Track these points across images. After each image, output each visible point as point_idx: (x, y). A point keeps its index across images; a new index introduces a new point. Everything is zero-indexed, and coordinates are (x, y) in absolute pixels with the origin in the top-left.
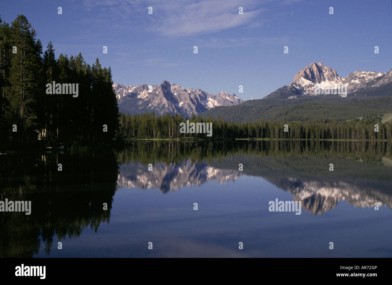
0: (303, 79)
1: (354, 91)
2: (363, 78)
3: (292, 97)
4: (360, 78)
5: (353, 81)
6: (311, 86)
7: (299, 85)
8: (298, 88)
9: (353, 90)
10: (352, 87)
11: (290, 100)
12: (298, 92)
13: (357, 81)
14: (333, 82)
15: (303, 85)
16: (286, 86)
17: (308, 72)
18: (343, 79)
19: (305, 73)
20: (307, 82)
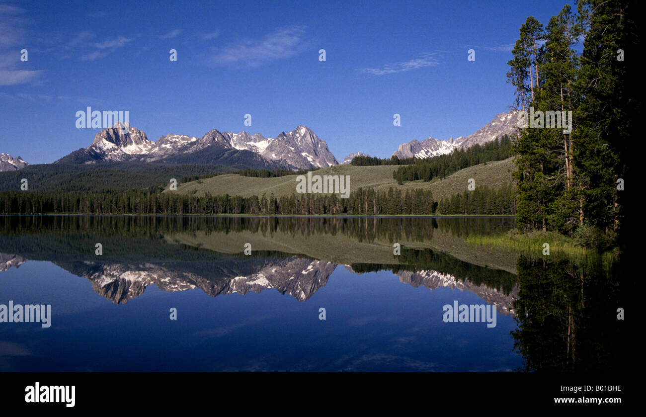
0: (105, 141)
1: (164, 157)
2: (175, 142)
3: (89, 162)
4: (171, 143)
5: (163, 146)
6: (114, 149)
7: (100, 149)
8: (98, 151)
9: (162, 156)
10: (162, 153)
11: (88, 165)
12: (99, 156)
13: (168, 146)
14: (141, 146)
15: (105, 149)
16: (83, 149)
17: (111, 132)
18: (153, 143)
19: (108, 133)
20: (110, 145)
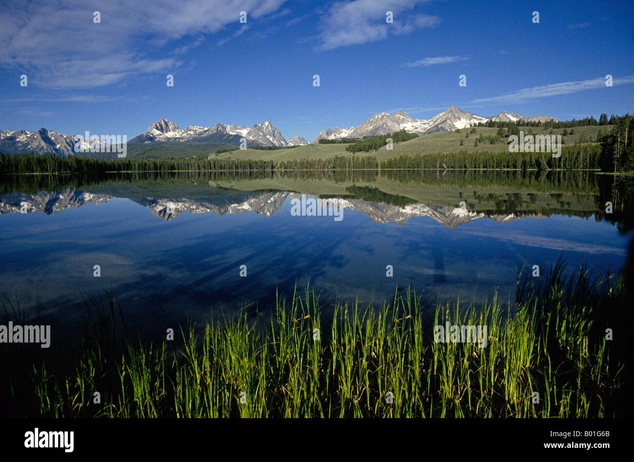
0: (155, 130)
1: (190, 139)
2: (196, 130)
3: (147, 142)
4: (193, 131)
5: (189, 132)
6: (160, 135)
7: (152, 134)
8: (151, 136)
9: (189, 138)
10: (188, 136)
11: (146, 144)
12: (152, 139)
13: (192, 133)
14: (176, 133)
15: (155, 134)
16: (142, 135)
17: (158, 125)
18: (183, 131)
19: (156, 125)
20: (158, 132)
